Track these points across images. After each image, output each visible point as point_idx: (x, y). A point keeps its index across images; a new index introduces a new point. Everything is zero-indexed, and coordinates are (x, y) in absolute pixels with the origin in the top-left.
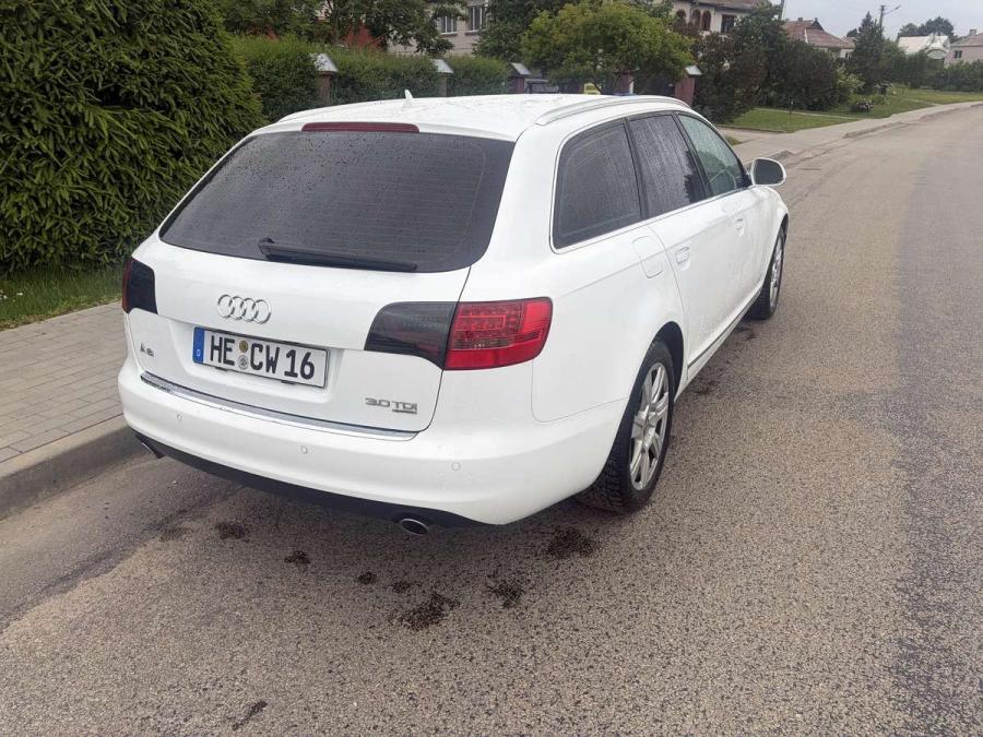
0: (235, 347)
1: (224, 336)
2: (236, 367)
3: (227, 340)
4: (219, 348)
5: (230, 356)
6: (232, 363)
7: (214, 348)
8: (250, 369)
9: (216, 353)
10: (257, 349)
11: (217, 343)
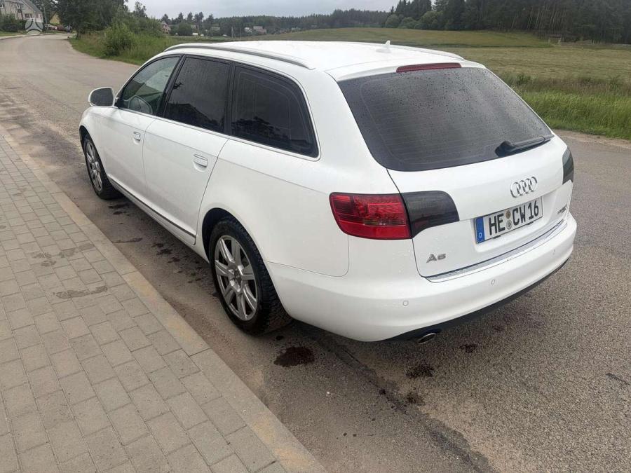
0: (504, 218)
1: (496, 215)
2: (506, 230)
3: (499, 216)
4: (495, 224)
5: (502, 225)
6: (504, 229)
7: (491, 225)
8: (514, 227)
9: (493, 228)
10: (515, 212)
11: (493, 222)
